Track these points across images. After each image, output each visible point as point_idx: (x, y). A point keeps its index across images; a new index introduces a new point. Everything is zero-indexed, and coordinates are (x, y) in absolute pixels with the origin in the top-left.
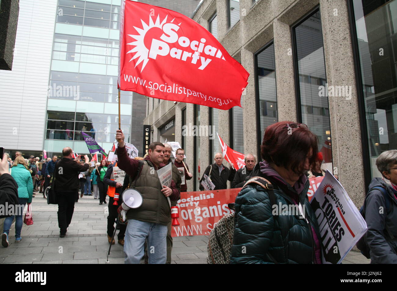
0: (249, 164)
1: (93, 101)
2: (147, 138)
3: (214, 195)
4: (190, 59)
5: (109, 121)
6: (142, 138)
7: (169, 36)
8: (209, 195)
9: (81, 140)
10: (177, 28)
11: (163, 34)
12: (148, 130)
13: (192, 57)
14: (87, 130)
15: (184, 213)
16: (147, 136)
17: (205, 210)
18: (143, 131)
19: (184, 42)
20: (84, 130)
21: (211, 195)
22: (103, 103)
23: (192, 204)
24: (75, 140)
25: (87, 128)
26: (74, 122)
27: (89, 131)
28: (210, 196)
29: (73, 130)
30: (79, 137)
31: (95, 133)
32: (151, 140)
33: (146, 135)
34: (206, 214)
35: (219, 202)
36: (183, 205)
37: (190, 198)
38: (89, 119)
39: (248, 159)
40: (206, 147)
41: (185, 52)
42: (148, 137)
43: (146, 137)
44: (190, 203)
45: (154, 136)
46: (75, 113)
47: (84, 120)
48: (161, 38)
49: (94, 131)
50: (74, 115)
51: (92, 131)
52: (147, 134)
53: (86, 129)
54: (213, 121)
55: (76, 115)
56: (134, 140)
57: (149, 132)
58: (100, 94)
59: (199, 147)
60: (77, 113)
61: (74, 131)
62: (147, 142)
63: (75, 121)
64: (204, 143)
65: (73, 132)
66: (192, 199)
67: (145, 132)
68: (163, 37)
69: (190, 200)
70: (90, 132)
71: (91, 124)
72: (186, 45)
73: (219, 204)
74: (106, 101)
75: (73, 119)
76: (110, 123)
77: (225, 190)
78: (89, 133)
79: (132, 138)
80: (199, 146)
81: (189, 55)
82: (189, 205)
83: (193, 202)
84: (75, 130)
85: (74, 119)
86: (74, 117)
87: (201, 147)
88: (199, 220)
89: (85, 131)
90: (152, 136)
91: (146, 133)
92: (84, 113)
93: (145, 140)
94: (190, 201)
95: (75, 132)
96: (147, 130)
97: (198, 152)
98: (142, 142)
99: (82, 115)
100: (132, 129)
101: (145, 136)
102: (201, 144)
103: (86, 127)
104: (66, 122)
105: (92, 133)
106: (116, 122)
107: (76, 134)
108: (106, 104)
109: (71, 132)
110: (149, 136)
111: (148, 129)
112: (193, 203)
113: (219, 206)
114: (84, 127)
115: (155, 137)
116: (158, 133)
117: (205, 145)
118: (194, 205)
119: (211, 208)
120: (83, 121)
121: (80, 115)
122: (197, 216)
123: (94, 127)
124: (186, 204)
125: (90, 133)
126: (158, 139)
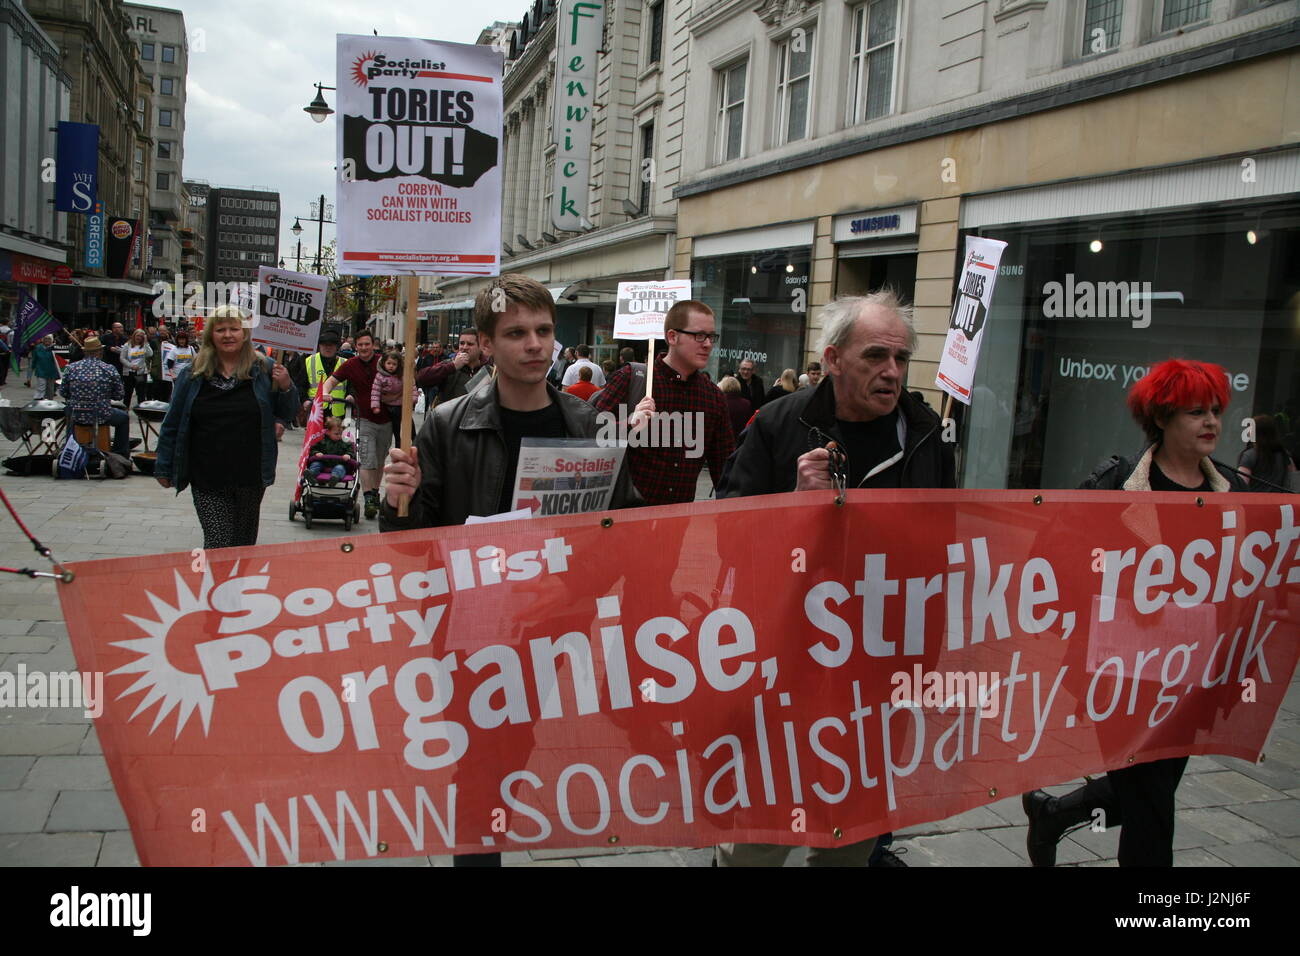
0: (875, 370)
3: (569, 550)
8: (533, 554)
15: (309, 703)
17: (492, 669)
21: (545, 554)
23: (380, 626)
28: (539, 558)
34: (498, 700)
35: (609, 606)
36: (297, 642)
37: (363, 584)
39: (872, 336)
44: (367, 623)
66: (385, 590)
69: (361, 593)
73: (609, 622)
77: (680, 510)
82: (360, 638)
83: (391, 608)
88: (434, 747)
94: (366, 600)
112: (391, 619)
113: (611, 637)
118: (402, 631)
119: (542, 650)
122: (425, 720)
124: (331, 628)
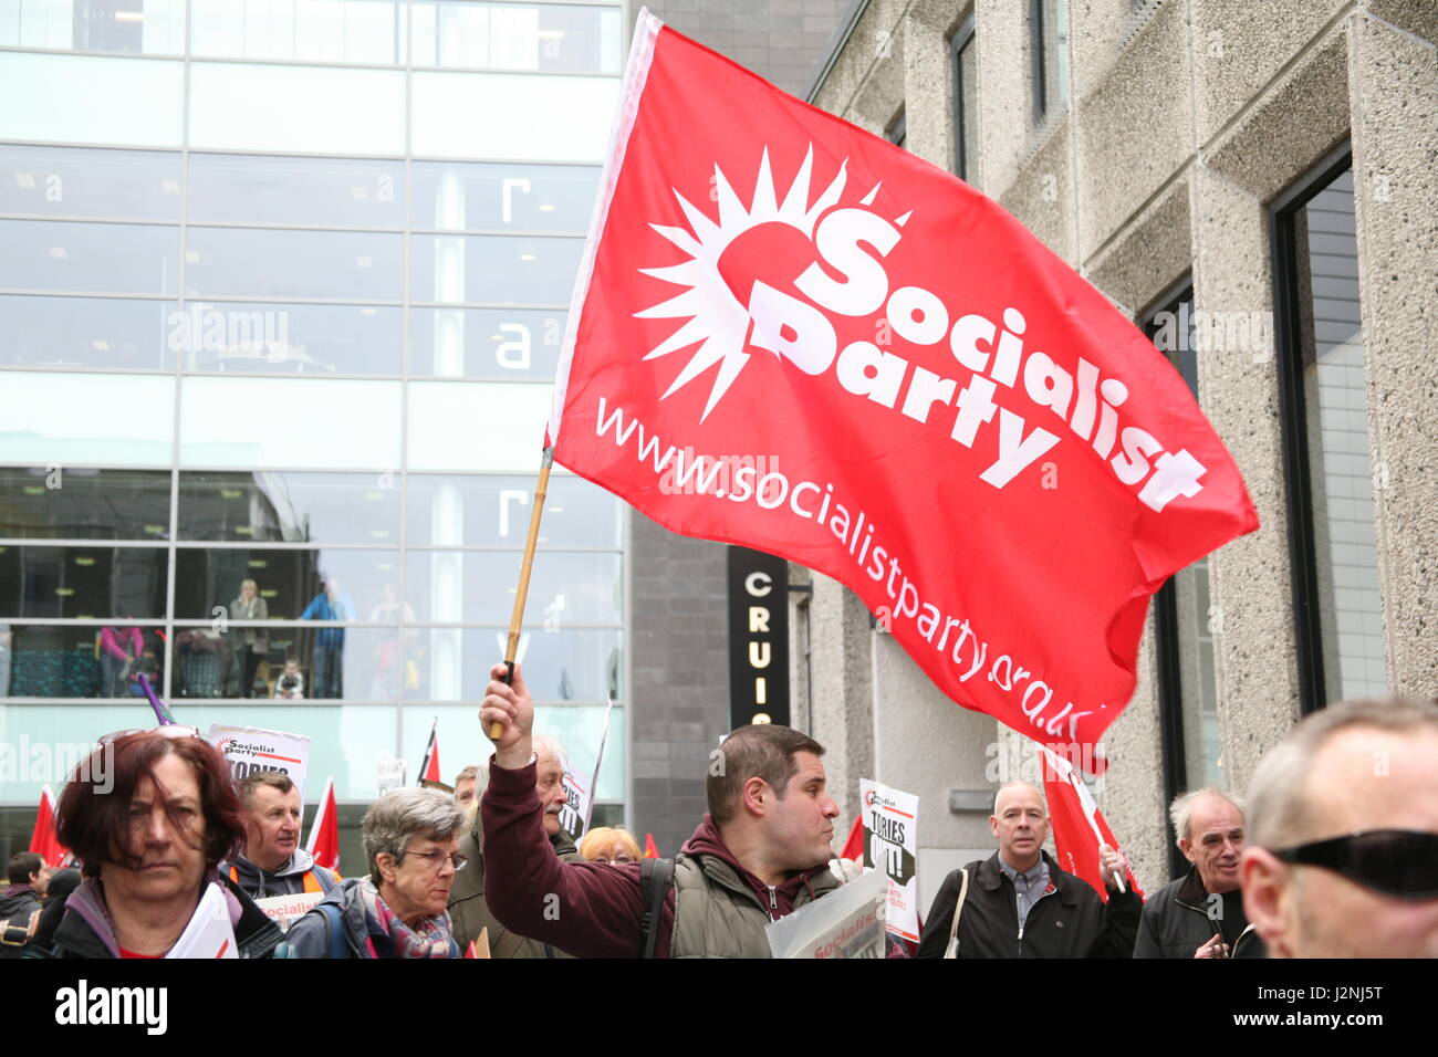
1: (314, 373)
2: (759, 656)
4: (944, 414)
5: (448, 525)
6: (723, 655)
7: (840, 278)
9: (225, 696)
10: (886, 237)
11: (815, 266)
12: (766, 591)
13: (958, 405)
14: (275, 609)
16: (760, 637)
18: (722, 596)
19: (918, 316)
20: (248, 611)
22: (394, 388)
24: (176, 694)
25: (270, 594)
26: (165, 551)
27: (292, 616)
29: (159, 612)
30: (210, 673)
31: (340, 631)
32: (794, 673)
33: (753, 628)
38: (288, 520)
40: (1269, 709)
41: (920, 372)
42: (766, 647)
43: (754, 647)
45: (815, 634)
46: (168, 473)
47: (251, 530)
48: (801, 283)
49: (330, 615)
50: (168, 492)
51: (315, 617)
52: (758, 619)
53: (268, 600)
54: (1322, 486)
55: (181, 492)
56: (658, 674)
57: (776, 605)
58: (371, 311)
59: (1202, 713)
60: (183, 474)
61: (170, 622)
62: (761, 684)
63: (173, 544)
64: (1253, 681)
65: (163, 629)
67: (740, 604)
68: (811, 280)
70: (300, 623)
71: (308, 558)
72: (925, 334)
74: (419, 368)
75: (155, 523)
76: (459, 542)
78: (293, 630)
79: (636, 663)
80: (1211, 704)
81: (944, 389)
84: (177, 615)
85: (167, 526)
86: (168, 512)
87: (1223, 712)
89: (256, 616)
90: (800, 632)
91: (754, 611)
92: (246, 476)
93: (742, 676)
95: (177, 630)
96: (759, 584)
97: (1201, 757)
98: (724, 688)
99: (227, 494)
100: (636, 587)
101: (740, 636)
102: (1223, 688)
103: (261, 585)
104: (109, 550)
105: (322, 629)
106: (504, 530)
107: (190, 650)
108: (417, 390)
109: (145, 630)
110: (777, 635)
111: (766, 578)
114: (249, 585)
115: (824, 645)
116: (846, 612)
117: (1265, 693)
120: (246, 538)
121: (216, 494)
123: (333, 585)
125: (304, 629)
126: (849, 657)
